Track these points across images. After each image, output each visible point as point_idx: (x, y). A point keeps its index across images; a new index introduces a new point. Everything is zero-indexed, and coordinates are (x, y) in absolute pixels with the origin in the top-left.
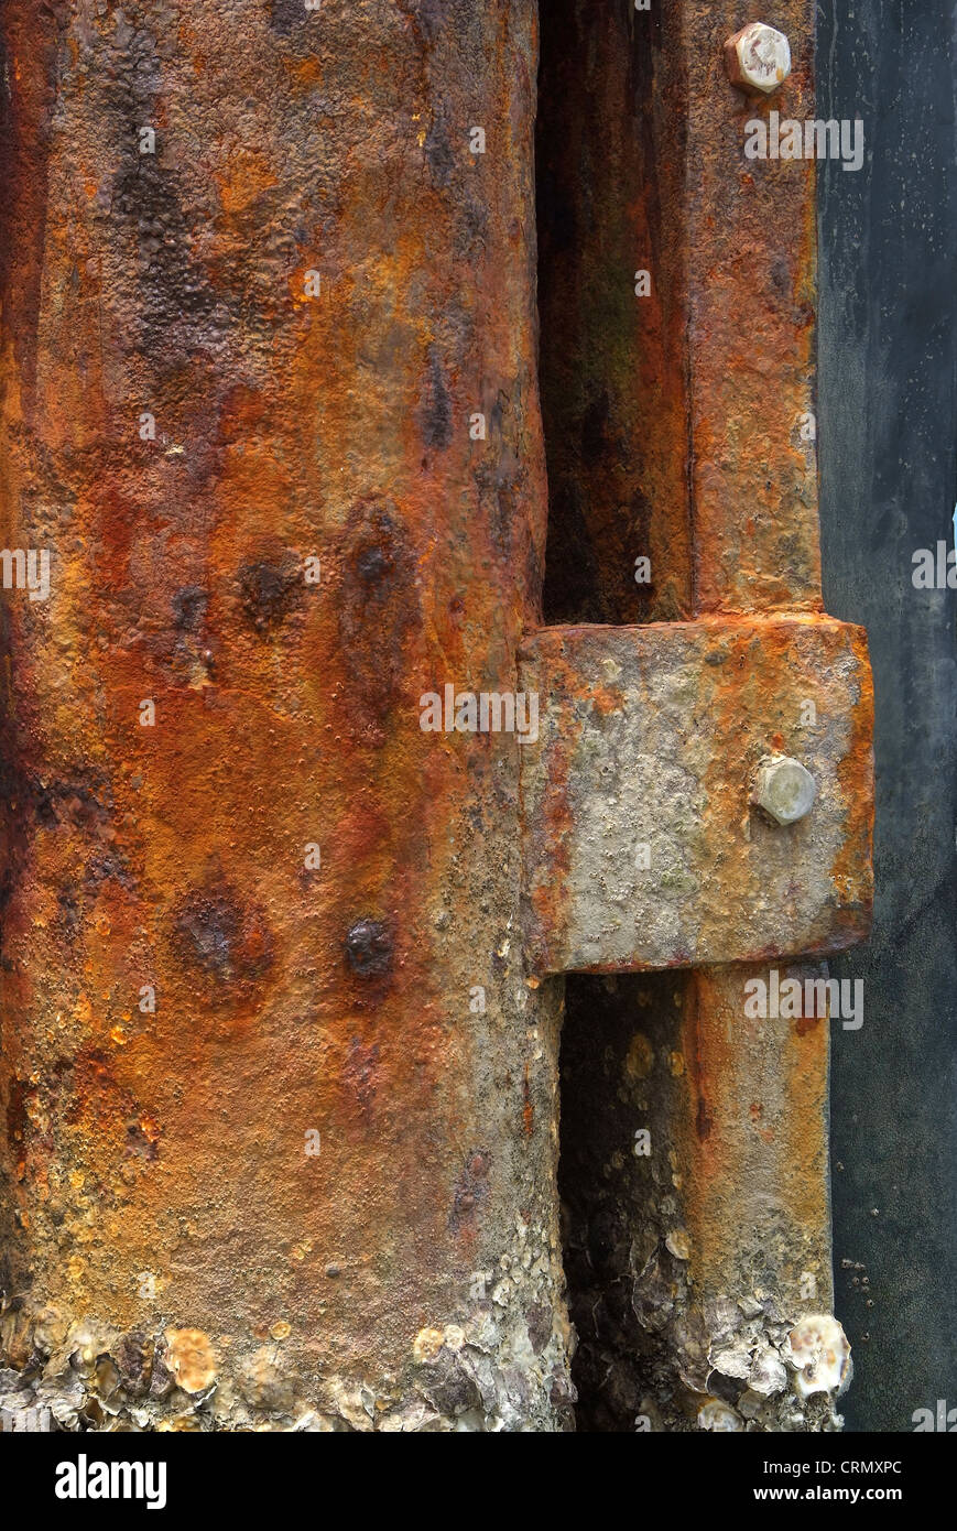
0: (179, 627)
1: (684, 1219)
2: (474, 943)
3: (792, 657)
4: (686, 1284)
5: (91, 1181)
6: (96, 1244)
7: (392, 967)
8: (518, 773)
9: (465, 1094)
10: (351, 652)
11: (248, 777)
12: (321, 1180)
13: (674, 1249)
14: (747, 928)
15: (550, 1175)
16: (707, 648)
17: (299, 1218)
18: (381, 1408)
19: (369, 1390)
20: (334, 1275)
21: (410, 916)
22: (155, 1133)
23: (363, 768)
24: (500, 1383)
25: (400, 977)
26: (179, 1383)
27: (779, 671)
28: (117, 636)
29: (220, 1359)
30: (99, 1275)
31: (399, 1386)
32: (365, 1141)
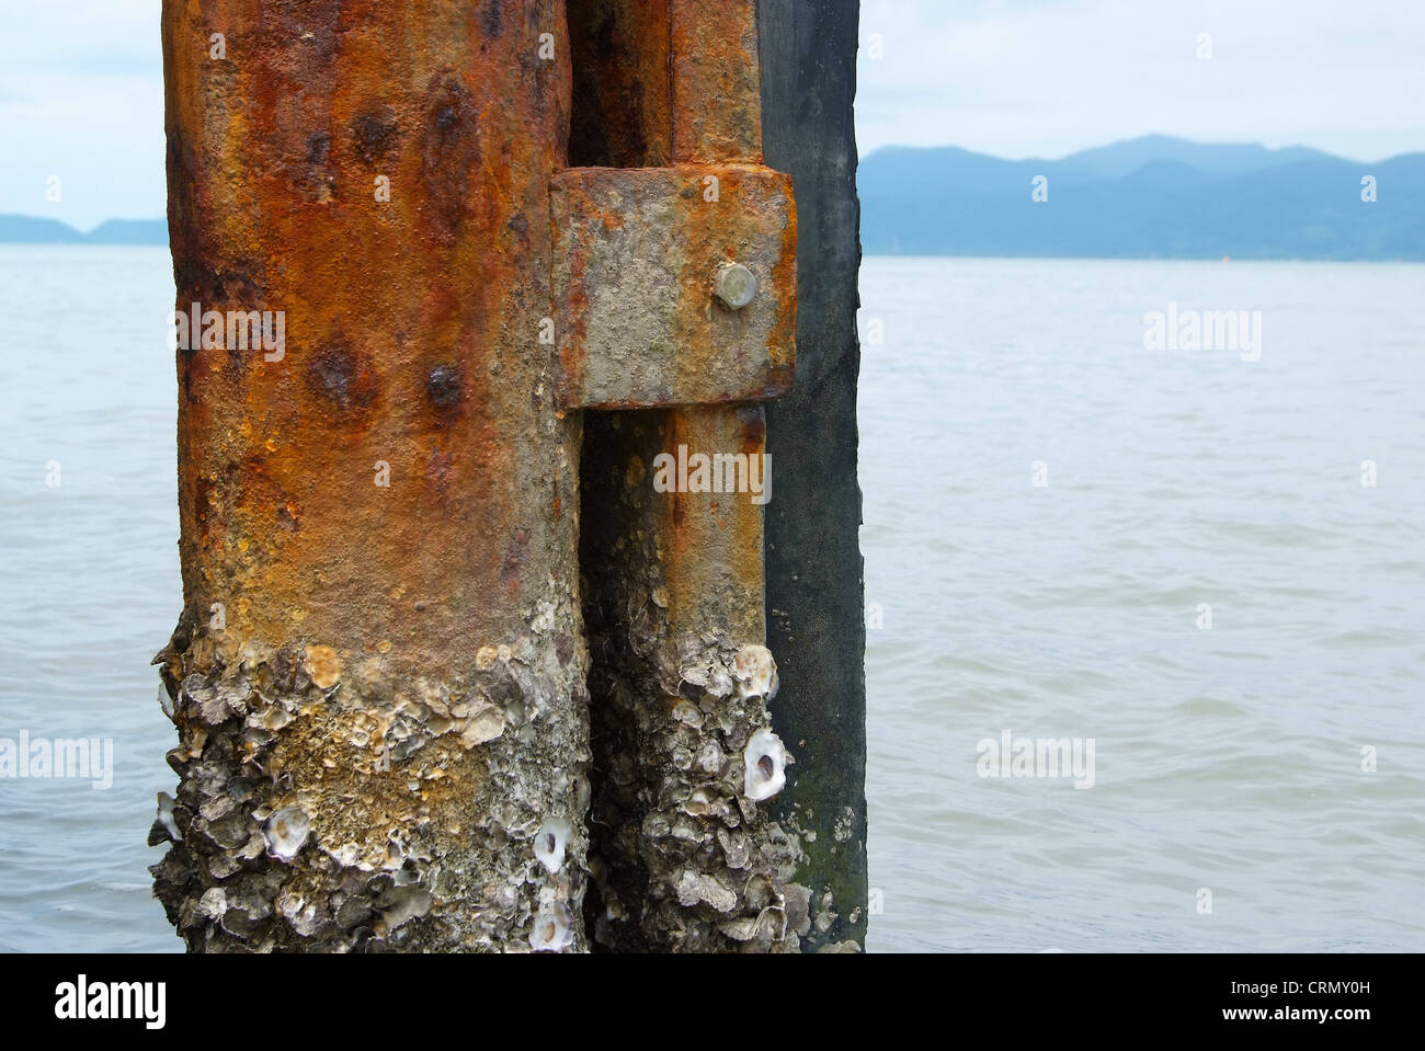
0: (311, 160)
1: (664, 580)
2: (518, 385)
3: (741, 194)
4: (665, 624)
5: (253, 546)
6: (257, 589)
7: (461, 399)
8: (550, 269)
9: (512, 488)
10: (432, 179)
11: (360, 265)
12: (411, 545)
13: (657, 601)
14: (709, 381)
15: (572, 548)
16: (682, 187)
17: (396, 570)
18: (454, 699)
19: (445, 687)
20: (421, 610)
21: (474, 364)
22: (297, 512)
23: (440, 260)
24: (536, 685)
25: (466, 407)
26: (315, 681)
27: (732, 204)
28: (268, 167)
29: (342, 665)
30: (259, 610)
31: (466, 685)
32: (442, 519)
